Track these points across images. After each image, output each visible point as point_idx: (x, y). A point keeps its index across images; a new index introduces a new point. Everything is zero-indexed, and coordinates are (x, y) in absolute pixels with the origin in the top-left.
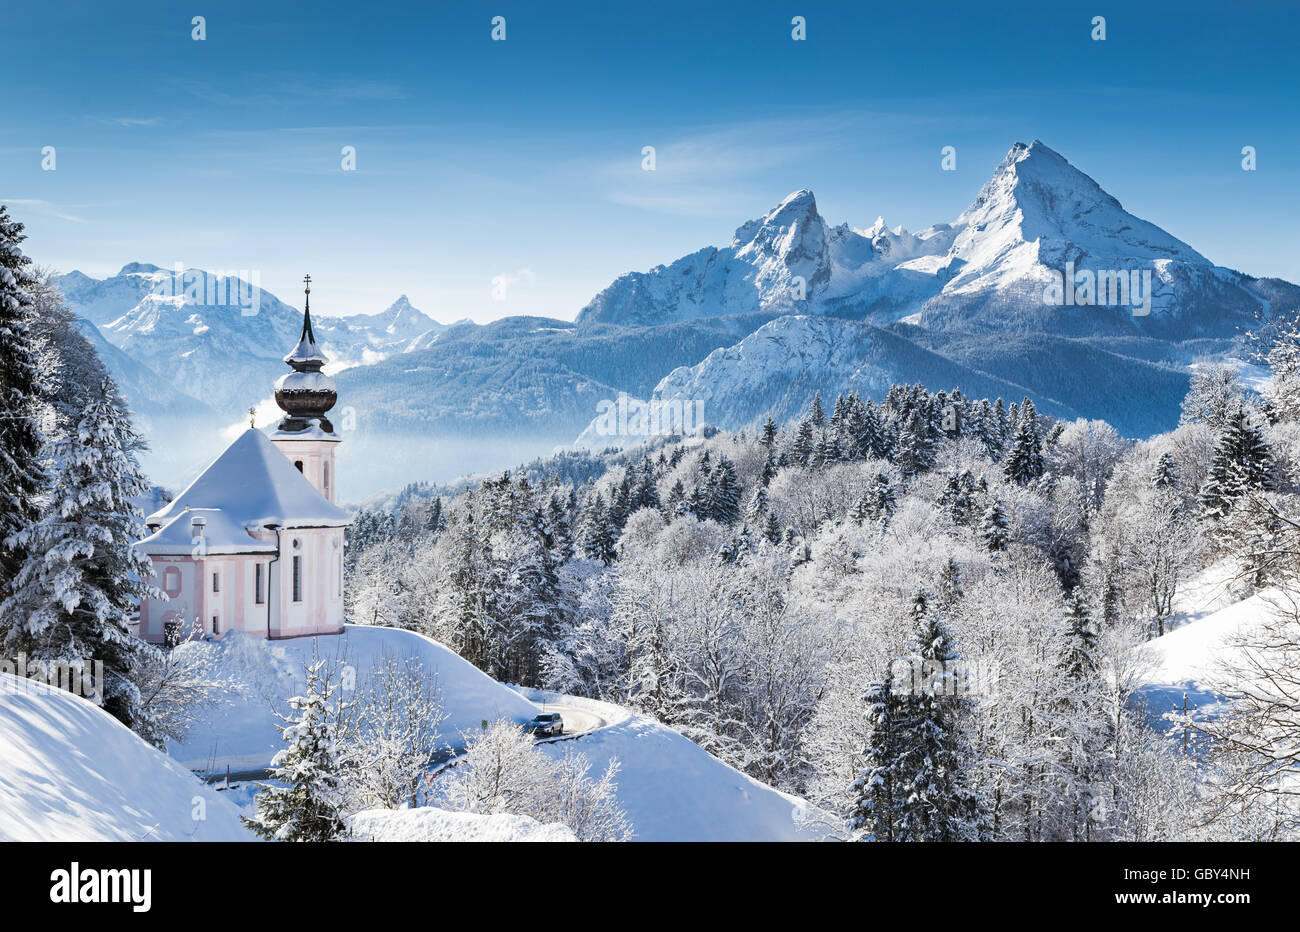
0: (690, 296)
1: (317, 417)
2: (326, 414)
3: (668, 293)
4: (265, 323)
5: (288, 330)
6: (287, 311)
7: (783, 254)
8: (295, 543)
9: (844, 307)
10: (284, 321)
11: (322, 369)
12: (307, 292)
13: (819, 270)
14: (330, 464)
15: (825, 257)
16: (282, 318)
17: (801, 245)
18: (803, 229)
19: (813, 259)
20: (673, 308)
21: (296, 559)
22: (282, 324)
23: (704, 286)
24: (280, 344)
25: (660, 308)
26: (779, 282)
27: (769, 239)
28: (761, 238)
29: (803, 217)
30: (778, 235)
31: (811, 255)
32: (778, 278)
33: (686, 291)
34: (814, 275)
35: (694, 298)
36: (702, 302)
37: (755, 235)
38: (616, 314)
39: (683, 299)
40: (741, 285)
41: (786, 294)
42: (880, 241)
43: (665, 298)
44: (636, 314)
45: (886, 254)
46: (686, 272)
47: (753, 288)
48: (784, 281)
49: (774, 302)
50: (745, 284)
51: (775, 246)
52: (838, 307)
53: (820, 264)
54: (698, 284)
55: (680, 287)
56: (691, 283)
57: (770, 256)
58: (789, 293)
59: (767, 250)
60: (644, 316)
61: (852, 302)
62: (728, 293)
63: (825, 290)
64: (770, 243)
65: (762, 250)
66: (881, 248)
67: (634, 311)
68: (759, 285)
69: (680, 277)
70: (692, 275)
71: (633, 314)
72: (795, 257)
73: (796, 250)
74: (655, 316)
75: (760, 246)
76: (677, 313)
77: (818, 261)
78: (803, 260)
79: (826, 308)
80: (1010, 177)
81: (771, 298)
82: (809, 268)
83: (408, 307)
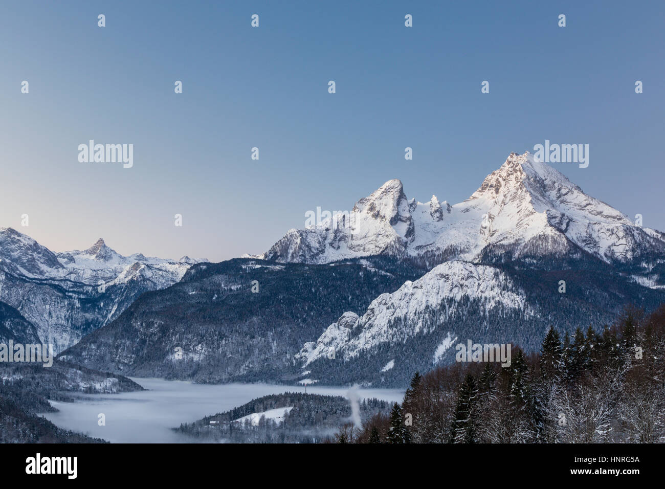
0: (331, 244)
3: (319, 243)
4: (30, 257)
5: (42, 261)
6: (42, 249)
7: (388, 218)
9: (428, 251)
10: (40, 255)
13: (409, 228)
15: (412, 221)
16: (39, 253)
17: (398, 213)
18: (398, 203)
19: (405, 222)
20: (323, 252)
22: (39, 257)
23: (338, 238)
24: (38, 269)
25: (315, 251)
26: (387, 236)
27: (377, 209)
28: (372, 208)
29: (397, 195)
30: (382, 207)
31: (404, 219)
32: (386, 234)
33: (329, 241)
34: (407, 232)
35: (334, 245)
36: (339, 247)
37: (368, 207)
38: (290, 255)
39: (328, 246)
40: (363, 238)
41: (393, 243)
42: (437, 210)
43: (318, 245)
44: (302, 255)
45: (441, 218)
46: (327, 230)
47: (370, 239)
48: (391, 235)
49: (386, 248)
50: (365, 237)
51: (382, 213)
52: (424, 251)
53: (410, 225)
54: (336, 237)
55: (325, 238)
56: (331, 236)
57: (379, 219)
58: (395, 242)
59: (376, 216)
60: (307, 257)
61: (432, 248)
62: (355, 243)
63: (414, 240)
64: (378, 212)
65: (373, 216)
66: (438, 215)
67: (301, 254)
68: (374, 237)
69: (324, 232)
70: (331, 231)
71: (301, 256)
72: (395, 221)
73: (395, 216)
74: (314, 256)
75: (372, 213)
76: (325, 255)
77: (408, 223)
78: (399, 222)
79: (417, 252)
80: (519, 173)
81: (383, 246)
82: (403, 227)
83: (105, 246)
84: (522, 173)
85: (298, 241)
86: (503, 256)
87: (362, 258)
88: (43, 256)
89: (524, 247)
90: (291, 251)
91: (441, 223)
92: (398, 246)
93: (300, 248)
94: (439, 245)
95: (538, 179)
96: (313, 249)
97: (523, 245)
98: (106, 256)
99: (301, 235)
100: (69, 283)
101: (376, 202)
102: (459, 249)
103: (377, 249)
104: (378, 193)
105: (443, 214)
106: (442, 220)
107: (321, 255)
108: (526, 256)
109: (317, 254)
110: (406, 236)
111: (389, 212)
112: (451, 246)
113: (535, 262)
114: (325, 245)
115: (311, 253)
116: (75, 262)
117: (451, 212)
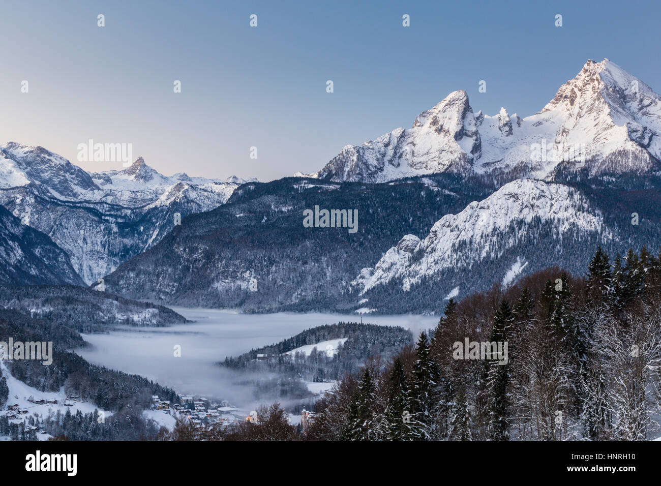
0: (390, 162)
3: (378, 160)
4: (62, 178)
5: (76, 182)
6: (75, 169)
7: (453, 133)
9: (496, 168)
10: (73, 176)
13: (476, 144)
15: (478, 136)
16: (72, 174)
17: (463, 127)
18: (463, 116)
19: (471, 137)
20: (381, 169)
22: (72, 178)
23: (398, 155)
24: (72, 191)
25: (373, 169)
26: (451, 152)
27: (440, 123)
28: (435, 122)
29: (462, 108)
30: (446, 120)
31: (470, 134)
32: (451, 150)
33: (388, 158)
34: (473, 147)
35: (393, 162)
36: (399, 165)
37: (430, 121)
38: (346, 174)
39: (387, 163)
40: (425, 154)
41: (457, 160)
42: (507, 124)
43: (376, 163)
44: (359, 174)
45: (510, 132)
46: (386, 145)
47: (433, 155)
48: (455, 151)
49: (450, 165)
50: (428, 153)
51: (446, 127)
52: (492, 169)
53: (476, 140)
54: (395, 153)
55: (384, 155)
56: (390, 152)
57: (442, 134)
58: (460, 159)
59: (440, 130)
60: (364, 175)
61: (500, 165)
62: (416, 160)
63: (480, 157)
64: (442, 126)
65: (436, 130)
66: (507, 128)
67: (357, 172)
68: (437, 154)
69: (383, 149)
70: (391, 147)
71: (357, 174)
72: (460, 135)
73: (460, 130)
74: (371, 175)
75: (434, 128)
76: (384, 173)
77: (475, 137)
78: (464, 137)
79: (484, 169)
80: (596, 83)
81: (447, 163)
82: (469, 143)
83: (145, 166)
84: (599, 83)
85: (355, 158)
86: (578, 173)
87: (424, 176)
88: (77, 177)
89: (602, 164)
90: (347, 169)
91: (511, 138)
92: (463, 163)
93: (357, 165)
94: (508, 162)
95: (617, 89)
96: (371, 167)
97: (600, 161)
98: (146, 176)
99: (358, 152)
100: (105, 205)
101: (439, 116)
102: (530, 166)
103: (441, 166)
104: (441, 106)
105: (513, 128)
106: (512, 134)
107: (379, 173)
108: (604, 173)
109: (376, 172)
110: (472, 152)
111: (453, 126)
112: (522, 163)
113: (614, 180)
114: (383, 163)
115: (369, 171)
116: (111, 183)
117: (522, 125)
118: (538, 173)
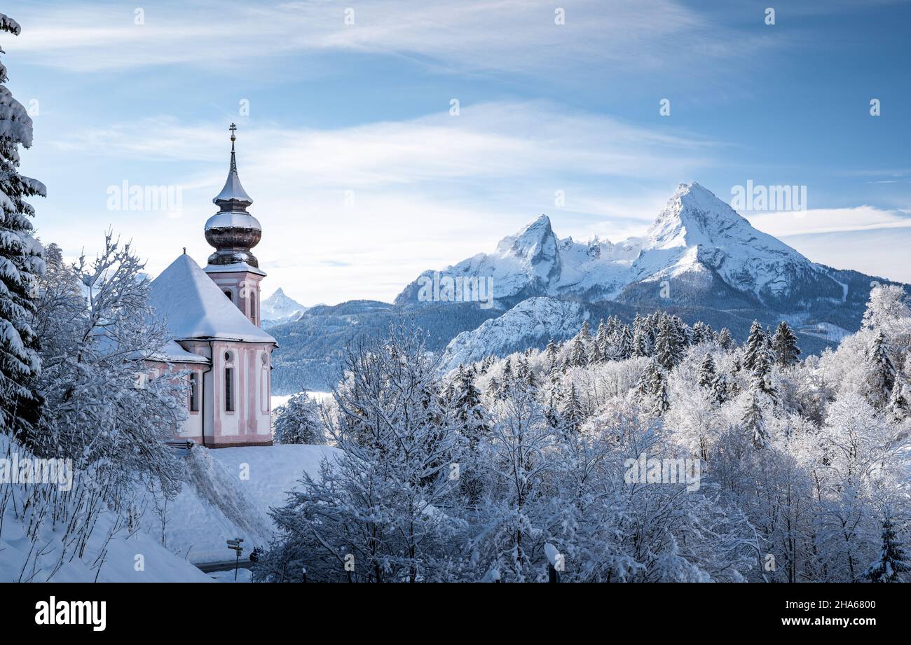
1: (244, 252)
2: (252, 250)
7: (529, 258)
8: (227, 356)
9: (571, 291)
11: (248, 209)
12: (233, 139)
13: (553, 268)
14: (256, 295)
15: (557, 260)
17: (541, 252)
18: (544, 241)
19: (549, 261)
21: (228, 371)
26: (527, 276)
27: (520, 248)
28: (515, 247)
29: (542, 233)
30: (526, 245)
31: (548, 258)
32: (527, 273)
34: (551, 271)
37: (512, 246)
41: (531, 283)
42: (593, 248)
47: (510, 279)
48: (530, 275)
49: (524, 289)
50: (505, 278)
51: (525, 252)
52: (566, 291)
53: (555, 264)
57: (521, 258)
58: (534, 282)
59: (519, 255)
61: (576, 288)
63: (558, 280)
64: (521, 251)
65: (516, 255)
66: (594, 253)
68: (514, 278)
72: (538, 259)
73: (539, 254)
75: (515, 252)
77: (553, 261)
78: (542, 261)
79: (558, 292)
80: (678, 206)
81: (522, 286)
82: (546, 267)
91: (596, 262)
92: (536, 287)
94: (584, 285)
95: (699, 211)
101: (520, 241)
110: (549, 276)
111: (532, 250)
112: (596, 285)
117: (612, 250)
118: (610, 295)
